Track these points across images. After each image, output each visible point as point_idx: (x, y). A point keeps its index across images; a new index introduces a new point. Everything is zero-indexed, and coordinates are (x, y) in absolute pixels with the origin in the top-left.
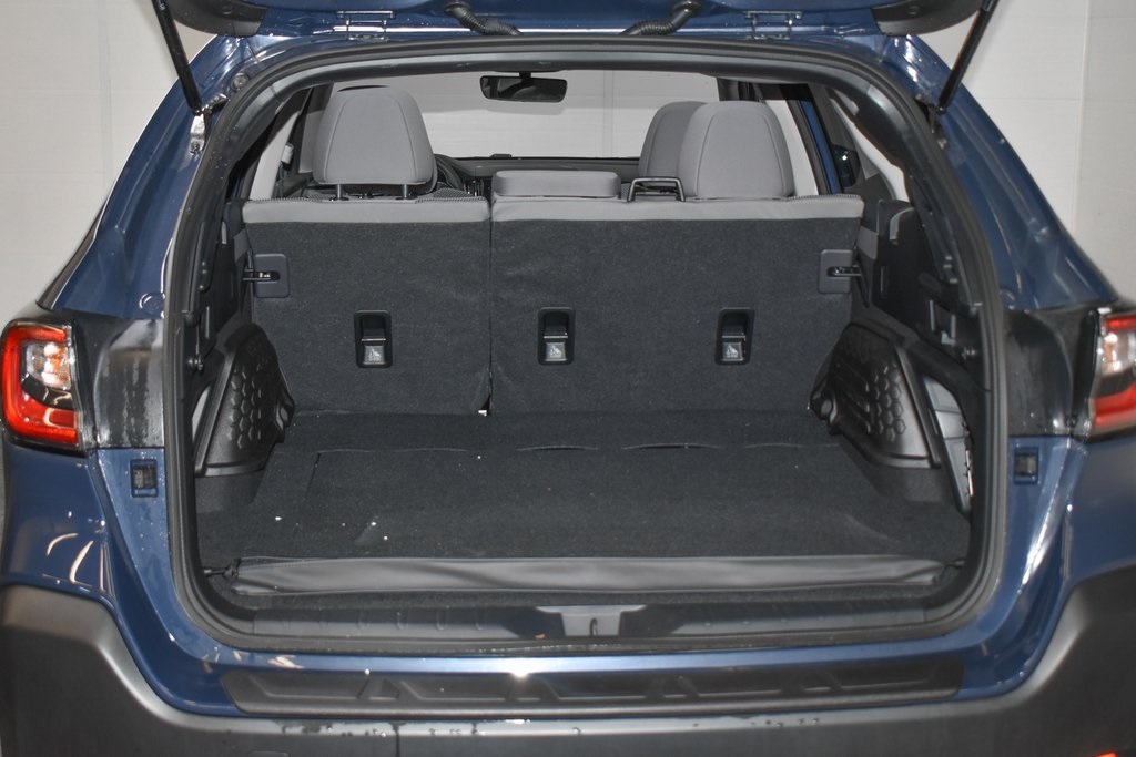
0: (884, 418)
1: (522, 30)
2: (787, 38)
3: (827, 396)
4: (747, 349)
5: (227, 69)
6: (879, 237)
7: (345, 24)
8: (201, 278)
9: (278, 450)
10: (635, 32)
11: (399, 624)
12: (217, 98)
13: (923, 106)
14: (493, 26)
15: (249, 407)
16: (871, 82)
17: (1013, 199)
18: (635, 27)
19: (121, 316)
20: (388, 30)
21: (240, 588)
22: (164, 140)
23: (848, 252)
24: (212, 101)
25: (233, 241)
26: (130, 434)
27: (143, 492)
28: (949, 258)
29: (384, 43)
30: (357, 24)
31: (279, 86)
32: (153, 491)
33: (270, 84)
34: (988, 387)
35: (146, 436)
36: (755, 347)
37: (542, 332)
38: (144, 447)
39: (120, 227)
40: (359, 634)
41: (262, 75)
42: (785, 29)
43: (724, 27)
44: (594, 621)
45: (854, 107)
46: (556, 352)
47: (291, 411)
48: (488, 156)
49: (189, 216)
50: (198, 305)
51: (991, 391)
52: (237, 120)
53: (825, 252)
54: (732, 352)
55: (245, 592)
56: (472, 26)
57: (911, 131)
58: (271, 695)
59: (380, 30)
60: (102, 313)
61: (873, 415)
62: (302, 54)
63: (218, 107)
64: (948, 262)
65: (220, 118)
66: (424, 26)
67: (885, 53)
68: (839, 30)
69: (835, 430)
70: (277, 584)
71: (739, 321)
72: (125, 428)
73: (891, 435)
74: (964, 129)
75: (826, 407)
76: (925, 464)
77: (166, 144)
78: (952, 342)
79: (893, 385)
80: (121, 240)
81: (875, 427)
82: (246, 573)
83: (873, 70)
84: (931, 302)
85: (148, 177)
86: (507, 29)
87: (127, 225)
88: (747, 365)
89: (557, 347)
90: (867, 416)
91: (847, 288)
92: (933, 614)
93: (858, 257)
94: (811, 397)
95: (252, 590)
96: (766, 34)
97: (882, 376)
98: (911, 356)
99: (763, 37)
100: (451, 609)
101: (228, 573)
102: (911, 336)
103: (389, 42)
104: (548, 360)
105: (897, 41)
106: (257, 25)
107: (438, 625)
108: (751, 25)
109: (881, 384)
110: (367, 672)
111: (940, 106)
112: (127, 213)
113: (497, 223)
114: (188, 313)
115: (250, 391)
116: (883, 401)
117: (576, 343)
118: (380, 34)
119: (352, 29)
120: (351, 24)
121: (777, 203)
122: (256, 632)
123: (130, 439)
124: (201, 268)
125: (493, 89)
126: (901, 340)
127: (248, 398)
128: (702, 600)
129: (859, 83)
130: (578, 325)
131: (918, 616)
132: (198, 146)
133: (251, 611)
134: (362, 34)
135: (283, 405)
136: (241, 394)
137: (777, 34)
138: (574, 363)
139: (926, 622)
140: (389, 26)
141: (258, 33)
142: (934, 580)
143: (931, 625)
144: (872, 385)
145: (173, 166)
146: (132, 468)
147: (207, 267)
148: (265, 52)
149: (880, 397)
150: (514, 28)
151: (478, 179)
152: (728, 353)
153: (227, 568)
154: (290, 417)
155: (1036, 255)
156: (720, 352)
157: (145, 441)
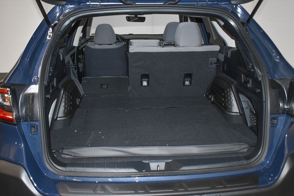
0: (228, 102)
1: (136, 3)
2: (206, 5)
3: (210, 94)
4: (190, 82)
5: (58, 15)
6: (225, 56)
7: (89, 2)
8: (50, 72)
9: (78, 109)
10: (167, 4)
11: (105, 168)
12: (55, 22)
13: (243, 23)
14: (129, 2)
15: (68, 102)
16: (229, 17)
17: (268, 49)
18: (166, 2)
19: (27, 84)
20: (101, 4)
21: (63, 156)
22: (41, 34)
23: (216, 59)
24: (54, 23)
25: (64, 58)
26: (30, 117)
27: (34, 133)
28: (251, 64)
29: (100, 7)
30: (92, 2)
31: (72, 19)
32: (37, 133)
33: (69, 18)
34: (264, 100)
35: (34, 118)
36: (192, 81)
37: (142, 79)
38: (34, 121)
39: (27, 58)
40: (95, 171)
41: (67, 16)
42: (205, 3)
43: (190, 2)
44: (158, 166)
45: (222, 23)
46: (145, 83)
47: (81, 99)
48: (128, 34)
49: (46, 55)
50: (49, 80)
51: (265, 102)
52: (60, 28)
53: (210, 59)
54: (187, 83)
55: (64, 157)
56: (123, 2)
57: (240, 30)
58: (70, 191)
59: (99, 3)
60: (21, 83)
61: (225, 101)
62: (77, 10)
63: (55, 25)
64: (250, 65)
65: (56, 28)
66: (111, 2)
67: (231, 9)
68: (220, 3)
69: (213, 103)
70: (73, 155)
71: (189, 76)
72: (28, 116)
73: (230, 107)
74: (253, 29)
75: (210, 97)
76: (239, 114)
77: (41, 35)
78: (250, 86)
79: (230, 94)
80: (27, 62)
81: (225, 104)
82: (65, 151)
83: (229, 13)
84: (242, 75)
85: (36, 44)
86: (132, 3)
87: (29, 58)
88: (191, 86)
89: (145, 82)
90: (223, 101)
91: (215, 68)
92: (249, 161)
93: (218, 60)
94: (206, 93)
95: (67, 156)
96: (201, 4)
97: (227, 92)
98: (235, 87)
99: (200, 5)
100: (120, 162)
101: (60, 151)
102: (235, 82)
103: (101, 7)
104: (143, 85)
105: (234, 6)
106: (65, 2)
107: (116, 168)
108: (197, 2)
109: (227, 94)
110: (97, 182)
111: (247, 23)
112: (29, 55)
113: (130, 53)
114: (45, 83)
115: (68, 97)
116: (227, 98)
117: (150, 81)
118: (99, 5)
119: (91, 3)
120: (91, 2)
121: (199, 47)
122: (67, 170)
123: (30, 119)
124: (50, 69)
125: (129, 19)
126: (232, 83)
127: (68, 100)
128: (186, 158)
129: (225, 17)
130: (150, 77)
131: (245, 162)
132: (50, 35)
133: (66, 163)
134: (94, 5)
135: (79, 98)
136: (66, 99)
137: (204, 4)
138: (149, 86)
139: (247, 164)
140: (101, 2)
141: (66, 4)
142: (247, 151)
143: (248, 165)
144: (224, 94)
145: (43, 41)
146: (31, 127)
147: (52, 69)
148: (68, 10)
149: (227, 97)
150: (134, 3)
151: (126, 40)
152: (186, 83)
153: (60, 150)
154: (81, 101)
155: (275, 64)
156: (184, 83)
157: (34, 119)
